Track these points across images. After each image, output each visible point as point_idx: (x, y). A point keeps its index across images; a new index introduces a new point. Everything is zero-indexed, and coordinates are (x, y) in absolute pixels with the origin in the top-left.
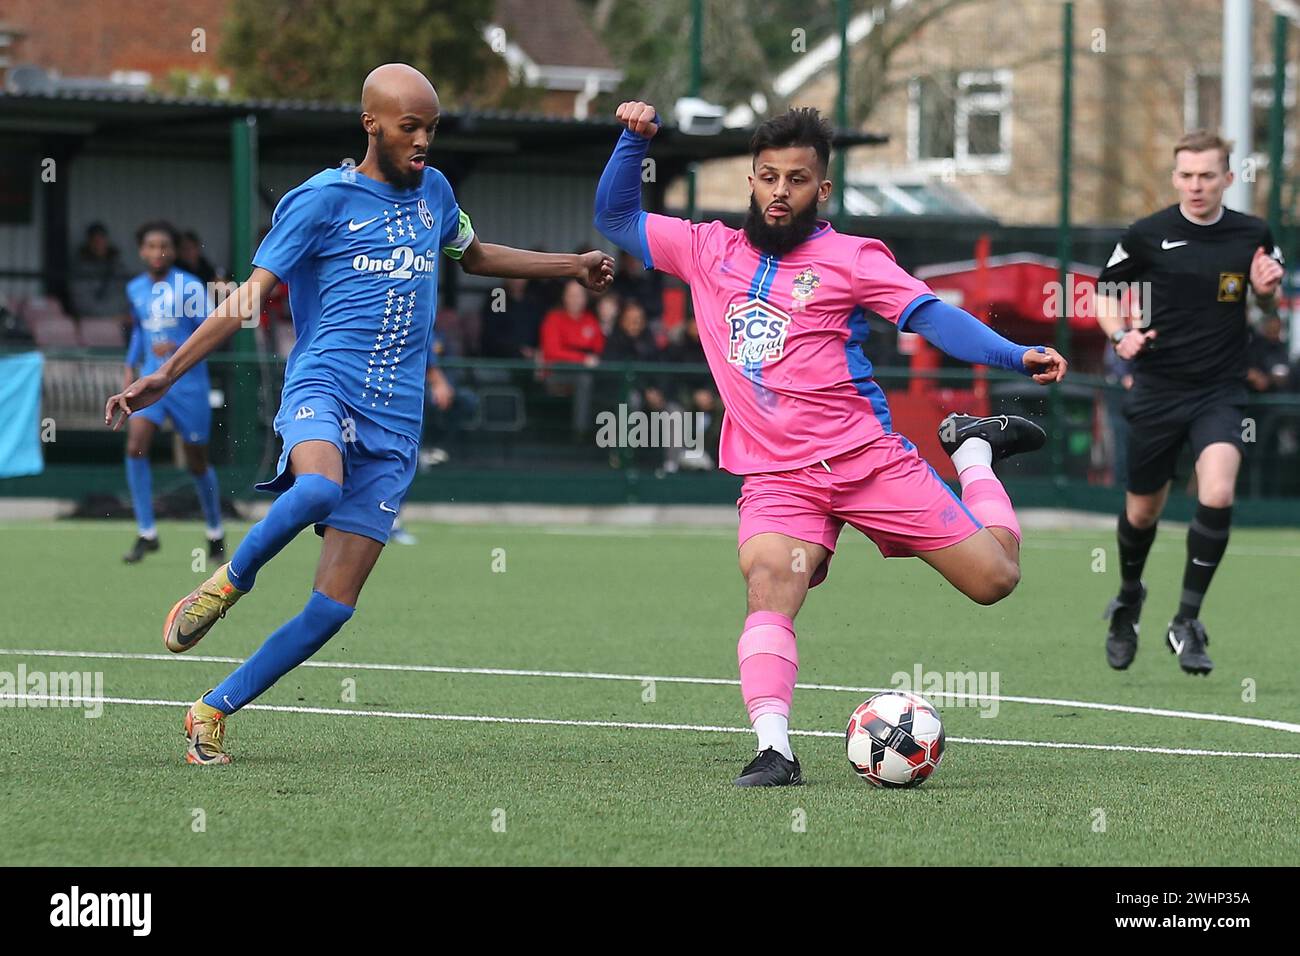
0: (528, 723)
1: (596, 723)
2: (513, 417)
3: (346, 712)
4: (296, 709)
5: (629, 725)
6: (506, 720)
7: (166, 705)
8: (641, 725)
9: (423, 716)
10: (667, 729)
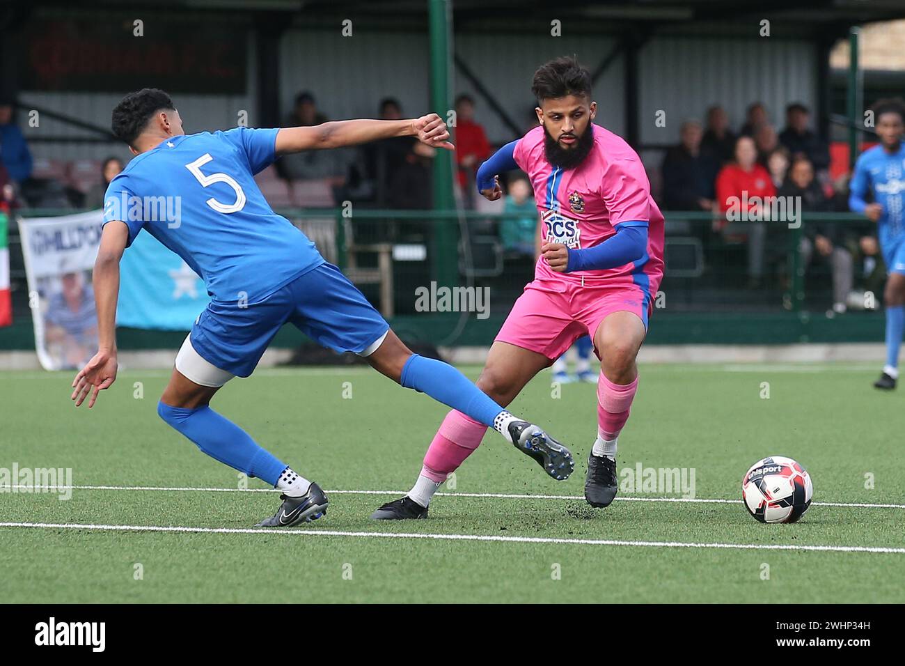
0: (713, 547)
1: (776, 547)
2: (693, 265)
3: (545, 540)
4: (498, 538)
5: (806, 548)
6: (692, 544)
7: (379, 537)
8: (818, 548)
9: (616, 542)
10: (841, 551)
